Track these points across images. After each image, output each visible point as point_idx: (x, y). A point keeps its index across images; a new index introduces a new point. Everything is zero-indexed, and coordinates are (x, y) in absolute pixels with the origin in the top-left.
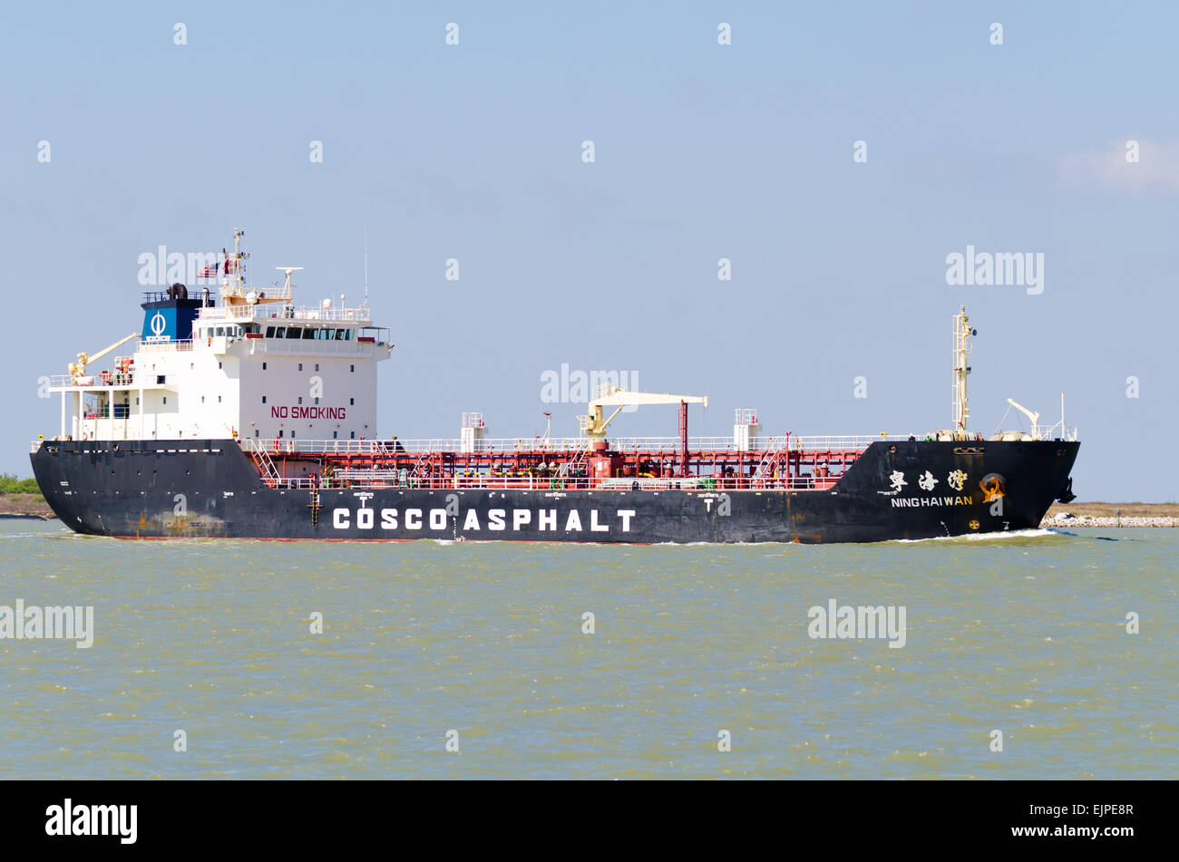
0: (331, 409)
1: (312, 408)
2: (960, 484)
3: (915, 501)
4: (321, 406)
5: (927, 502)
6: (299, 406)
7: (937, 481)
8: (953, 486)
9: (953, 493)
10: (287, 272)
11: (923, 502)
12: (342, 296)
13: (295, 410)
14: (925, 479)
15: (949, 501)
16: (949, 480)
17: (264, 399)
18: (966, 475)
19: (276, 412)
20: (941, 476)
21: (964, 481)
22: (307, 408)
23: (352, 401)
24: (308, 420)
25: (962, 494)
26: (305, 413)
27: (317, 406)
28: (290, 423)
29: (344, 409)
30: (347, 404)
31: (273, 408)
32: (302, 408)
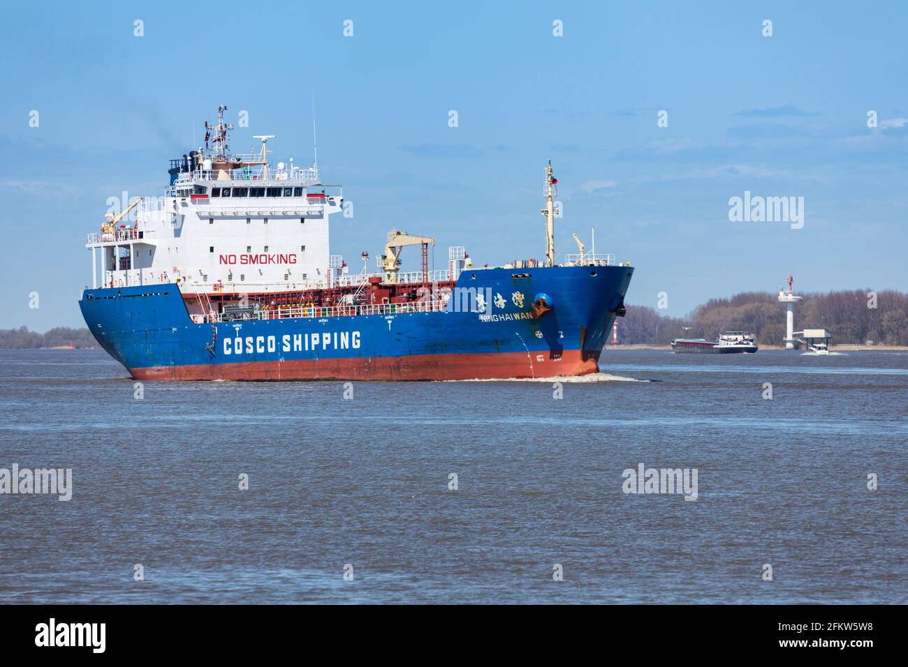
0: (281, 256)
1: (261, 256)
2: (521, 303)
3: (495, 317)
4: (271, 252)
5: (503, 317)
6: (248, 254)
7: (505, 301)
8: (516, 304)
9: (517, 310)
10: (263, 139)
11: (501, 318)
12: (291, 160)
13: (243, 257)
14: (498, 300)
15: (517, 316)
16: (513, 299)
17: (212, 249)
18: (523, 295)
19: (224, 260)
20: (507, 297)
21: (523, 300)
22: (257, 256)
23: (303, 248)
24: (257, 266)
25: (523, 310)
26: (254, 260)
27: (267, 253)
28: (238, 269)
29: (295, 255)
30: (298, 252)
31: (221, 256)
32: (251, 256)
